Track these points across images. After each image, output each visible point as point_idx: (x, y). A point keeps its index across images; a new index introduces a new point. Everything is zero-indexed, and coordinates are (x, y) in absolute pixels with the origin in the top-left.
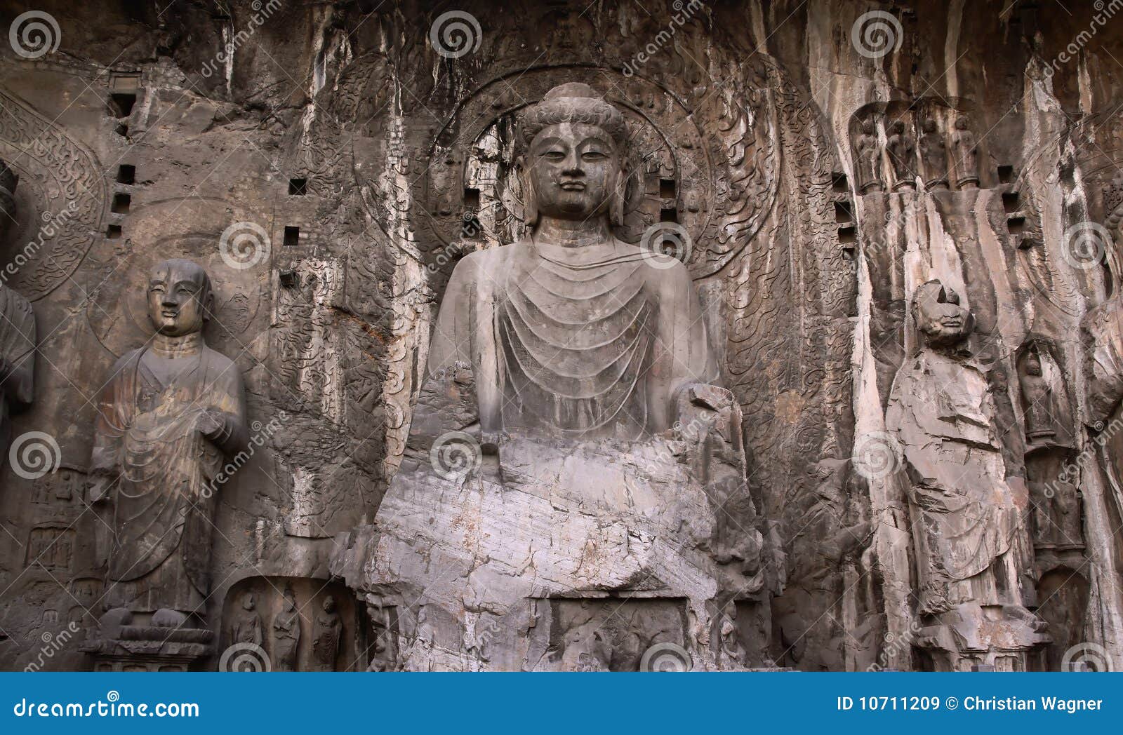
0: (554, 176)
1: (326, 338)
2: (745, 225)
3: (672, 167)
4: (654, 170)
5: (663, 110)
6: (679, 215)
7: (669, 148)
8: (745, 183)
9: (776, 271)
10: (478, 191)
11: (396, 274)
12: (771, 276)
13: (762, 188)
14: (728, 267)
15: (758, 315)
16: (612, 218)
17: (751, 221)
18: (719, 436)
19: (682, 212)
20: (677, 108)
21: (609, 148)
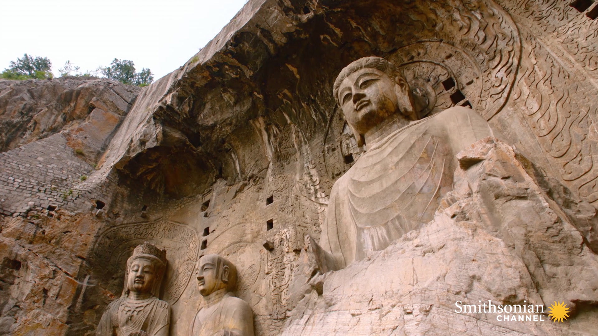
0: (351, 107)
1: (292, 270)
2: (508, 65)
3: (446, 72)
4: (436, 80)
5: (426, 51)
6: (462, 92)
7: (439, 64)
8: (494, 45)
9: (549, 72)
10: (351, 154)
11: (320, 218)
12: (546, 78)
13: (507, 40)
14: (511, 95)
15: (552, 108)
16: (402, 111)
17: (510, 61)
18: (492, 178)
19: (463, 88)
20: (432, 44)
21: (376, 75)
